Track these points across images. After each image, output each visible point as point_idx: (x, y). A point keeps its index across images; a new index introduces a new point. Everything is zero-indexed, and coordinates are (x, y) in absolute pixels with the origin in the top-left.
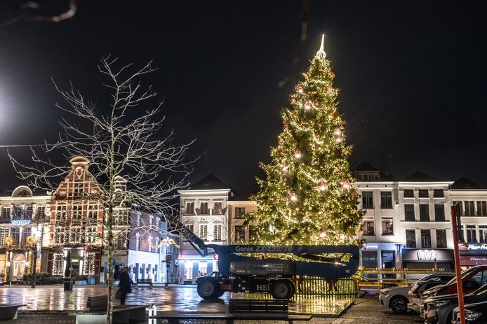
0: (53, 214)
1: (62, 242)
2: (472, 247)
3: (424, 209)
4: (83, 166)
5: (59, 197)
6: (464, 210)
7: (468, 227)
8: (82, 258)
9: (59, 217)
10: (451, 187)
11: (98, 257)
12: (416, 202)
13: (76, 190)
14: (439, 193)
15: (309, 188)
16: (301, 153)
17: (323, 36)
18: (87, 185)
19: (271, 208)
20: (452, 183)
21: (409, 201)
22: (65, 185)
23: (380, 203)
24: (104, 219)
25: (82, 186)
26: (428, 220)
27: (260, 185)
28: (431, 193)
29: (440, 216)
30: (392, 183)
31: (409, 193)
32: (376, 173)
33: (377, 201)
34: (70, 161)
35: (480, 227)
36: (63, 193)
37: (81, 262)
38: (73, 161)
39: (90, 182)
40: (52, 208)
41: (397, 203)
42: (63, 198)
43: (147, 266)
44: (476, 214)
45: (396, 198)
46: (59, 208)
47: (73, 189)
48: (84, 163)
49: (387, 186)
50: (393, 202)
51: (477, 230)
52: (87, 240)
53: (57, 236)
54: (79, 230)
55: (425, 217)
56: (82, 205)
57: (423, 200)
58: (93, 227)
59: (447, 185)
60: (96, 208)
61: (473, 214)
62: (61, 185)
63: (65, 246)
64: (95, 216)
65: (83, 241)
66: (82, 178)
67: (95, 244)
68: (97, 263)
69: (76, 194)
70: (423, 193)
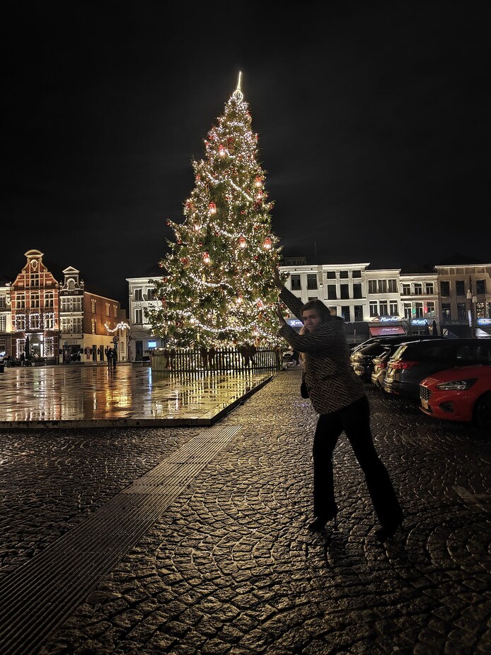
0: (13, 303)
1: (23, 328)
2: (384, 319)
3: (344, 288)
4: (37, 259)
5: (17, 288)
6: (378, 288)
7: (381, 302)
8: (42, 342)
9: (18, 306)
10: (367, 268)
11: (57, 340)
12: (338, 283)
13: (33, 281)
14: (357, 274)
15: (225, 246)
16: (217, 207)
17: (240, 73)
18: (42, 276)
19: (180, 272)
20: (368, 264)
21: (331, 282)
22: (23, 277)
23: (306, 285)
24: (59, 307)
25: (37, 276)
26: (348, 298)
27: (171, 248)
28: (350, 274)
29: (358, 294)
30: (317, 266)
31: (331, 275)
32: (303, 259)
33: (304, 283)
34: (25, 255)
35: (391, 302)
36: (20, 284)
37: (42, 345)
38: (28, 254)
39: (44, 274)
40: (12, 298)
41: (321, 284)
42: (22, 288)
43: (98, 347)
44: (387, 291)
45: (321, 280)
46: (18, 298)
47: (30, 280)
48: (37, 256)
49: (313, 269)
50: (318, 283)
51: (388, 304)
52: (46, 326)
53: (19, 323)
54: (37, 317)
55: (345, 295)
56: (39, 294)
57: (344, 281)
58: (50, 314)
59: (364, 267)
60: (52, 296)
61: (385, 292)
62: (18, 277)
63: (26, 332)
64: (52, 305)
65: (42, 327)
66: (37, 269)
67: (53, 329)
68: (55, 346)
69: (33, 284)
70: (344, 275)
